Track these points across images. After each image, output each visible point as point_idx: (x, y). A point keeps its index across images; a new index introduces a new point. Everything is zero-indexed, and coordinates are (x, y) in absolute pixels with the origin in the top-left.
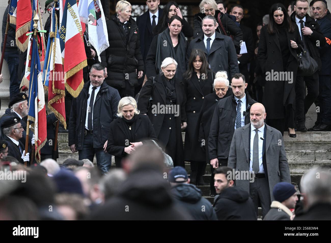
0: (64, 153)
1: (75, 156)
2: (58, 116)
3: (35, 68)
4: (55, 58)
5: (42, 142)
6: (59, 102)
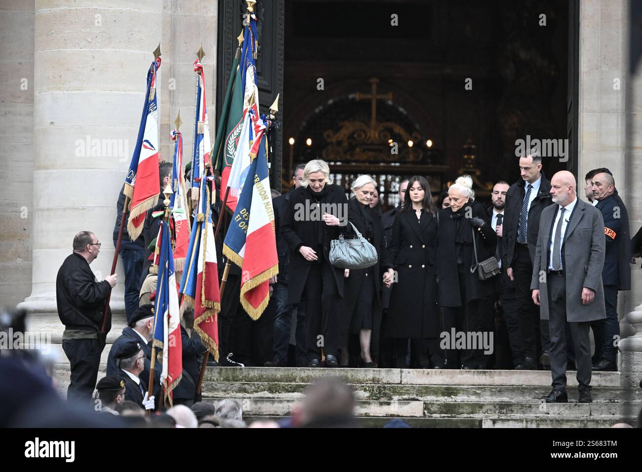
2: (207, 341)
3: (165, 267)
5: (175, 380)
6: (210, 320)
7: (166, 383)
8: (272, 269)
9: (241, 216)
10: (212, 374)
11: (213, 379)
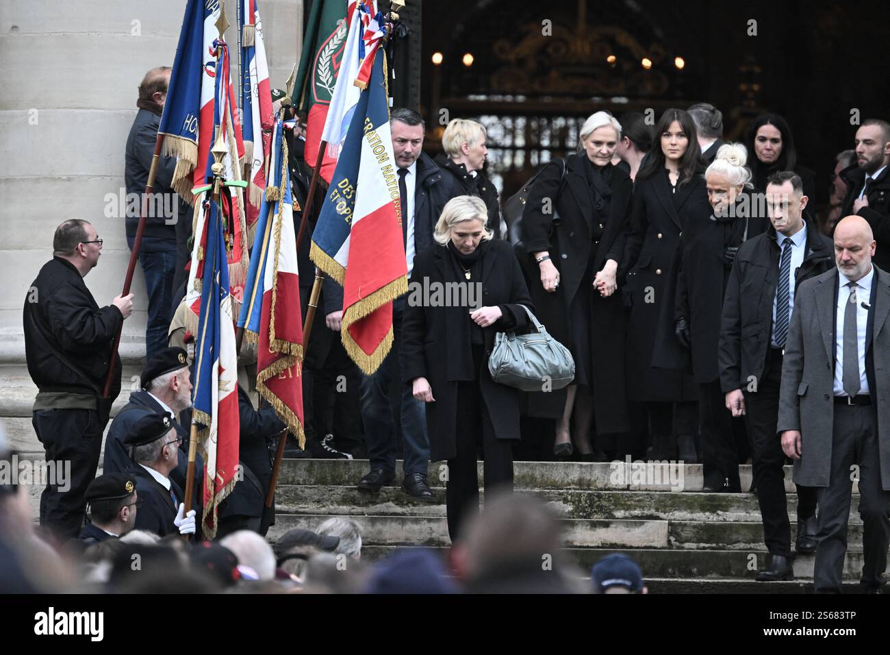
0: (287, 512)
1: (318, 520)
2: (282, 413)
3: (214, 284)
4: (280, 256)
5: (228, 482)
7: (213, 487)
8: (396, 282)
9: (340, 191)
10: (295, 472)
11: (298, 480)
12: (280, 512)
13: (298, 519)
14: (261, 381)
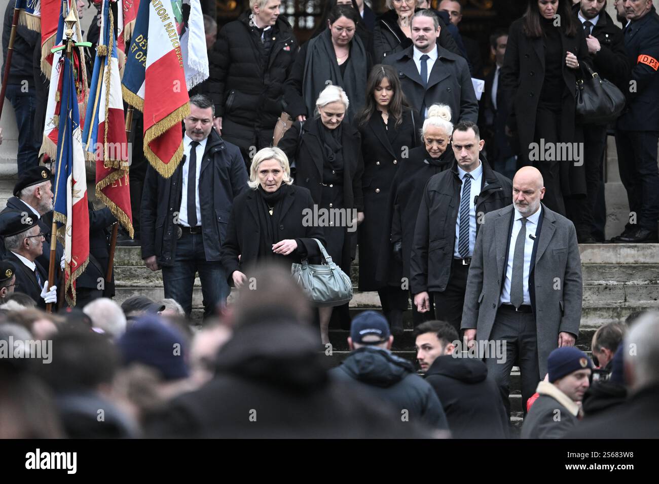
0: (125, 286)
1: (147, 291)
3: (68, 118)
4: (110, 97)
5: (80, 265)
6: (118, 184)
7: (69, 269)
8: (180, 109)
9: (138, 44)
10: (129, 256)
11: (132, 263)
12: (119, 286)
13: (132, 291)
14: (99, 189)
